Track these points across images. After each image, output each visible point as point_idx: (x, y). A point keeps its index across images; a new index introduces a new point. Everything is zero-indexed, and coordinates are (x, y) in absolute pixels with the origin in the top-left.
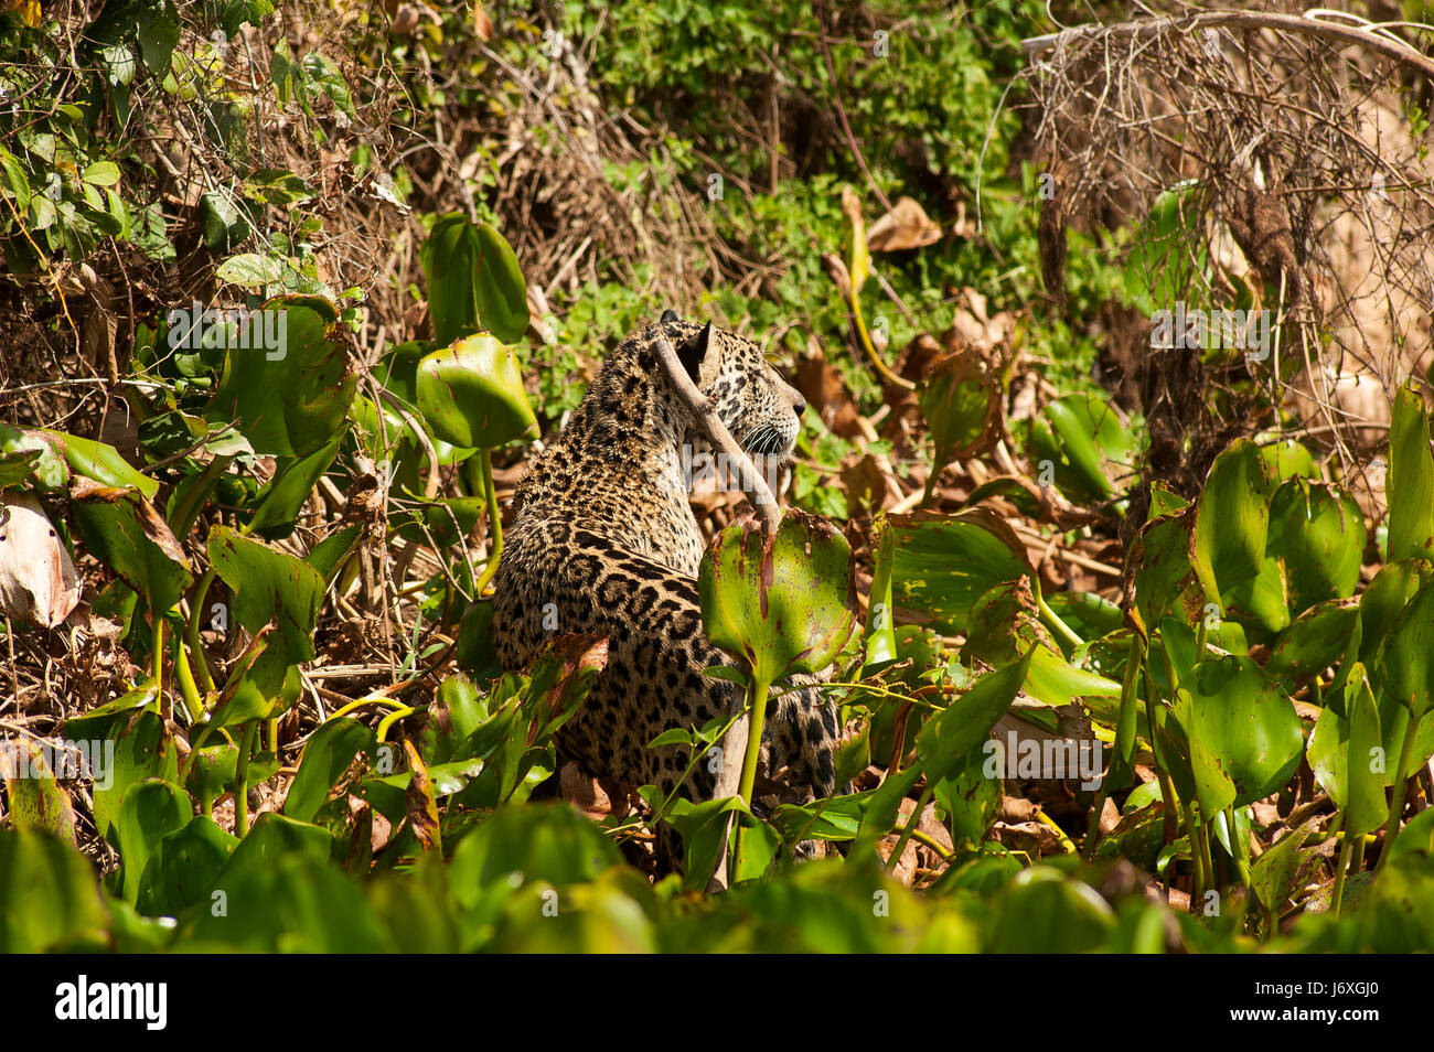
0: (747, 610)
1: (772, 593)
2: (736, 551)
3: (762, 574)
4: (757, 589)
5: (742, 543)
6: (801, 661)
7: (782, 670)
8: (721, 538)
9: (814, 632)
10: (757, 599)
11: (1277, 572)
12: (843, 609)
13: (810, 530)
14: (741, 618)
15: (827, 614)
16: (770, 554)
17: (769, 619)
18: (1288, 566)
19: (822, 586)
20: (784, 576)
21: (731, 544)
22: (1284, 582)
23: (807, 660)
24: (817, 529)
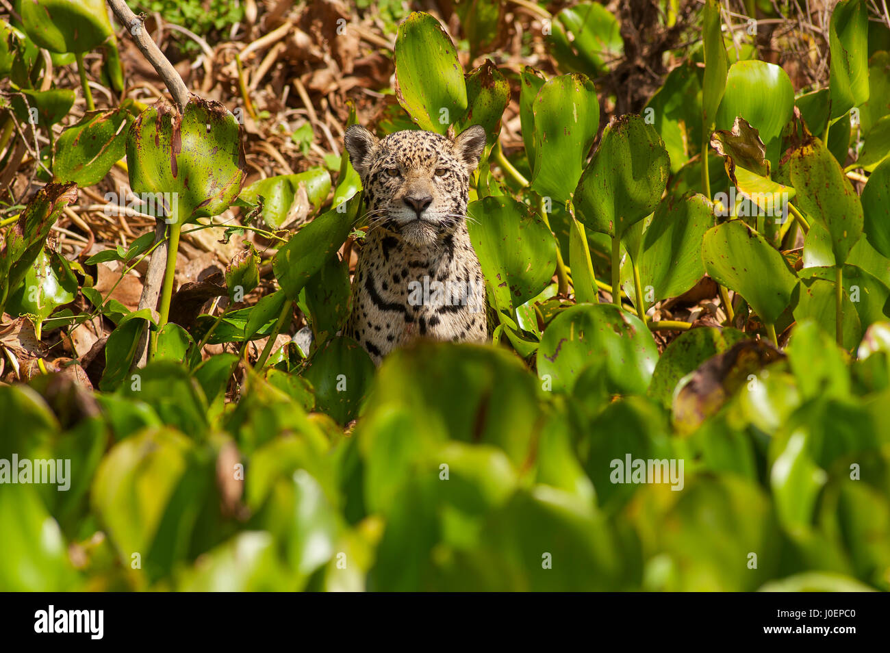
0: (161, 172)
1: (180, 158)
2: (153, 129)
3: (172, 144)
4: (169, 156)
5: (157, 122)
6: (203, 208)
7: (190, 214)
8: (141, 119)
9: (214, 186)
10: (169, 164)
11: (678, 131)
12: (236, 169)
13: (209, 112)
14: (157, 177)
15: (223, 174)
16: (178, 130)
17: (178, 178)
18: (687, 127)
19: (219, 153)
20: (190, 146)
21: (148, 123)
22: (684, 138)
23: (207, 207)
24: (214, 111)
